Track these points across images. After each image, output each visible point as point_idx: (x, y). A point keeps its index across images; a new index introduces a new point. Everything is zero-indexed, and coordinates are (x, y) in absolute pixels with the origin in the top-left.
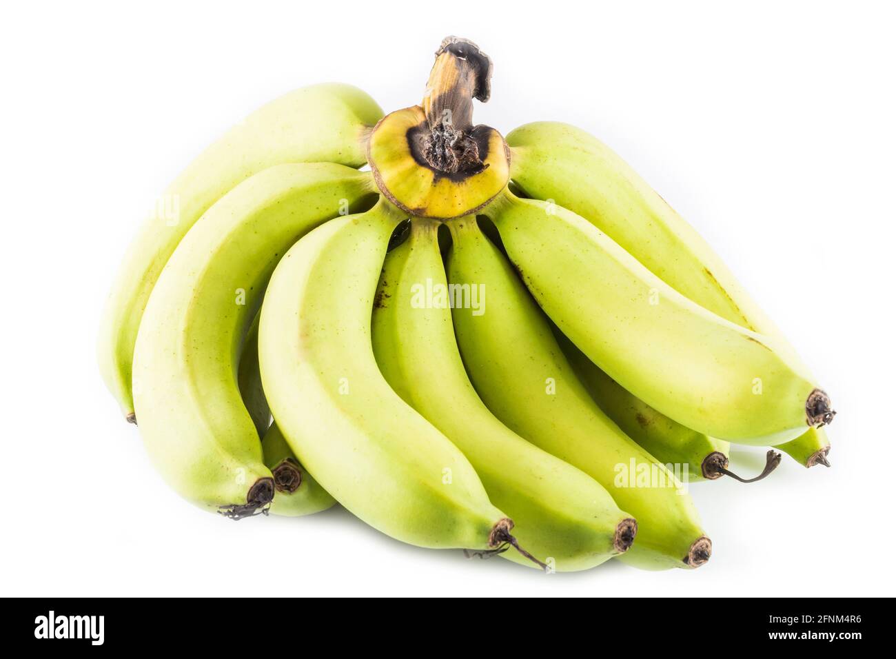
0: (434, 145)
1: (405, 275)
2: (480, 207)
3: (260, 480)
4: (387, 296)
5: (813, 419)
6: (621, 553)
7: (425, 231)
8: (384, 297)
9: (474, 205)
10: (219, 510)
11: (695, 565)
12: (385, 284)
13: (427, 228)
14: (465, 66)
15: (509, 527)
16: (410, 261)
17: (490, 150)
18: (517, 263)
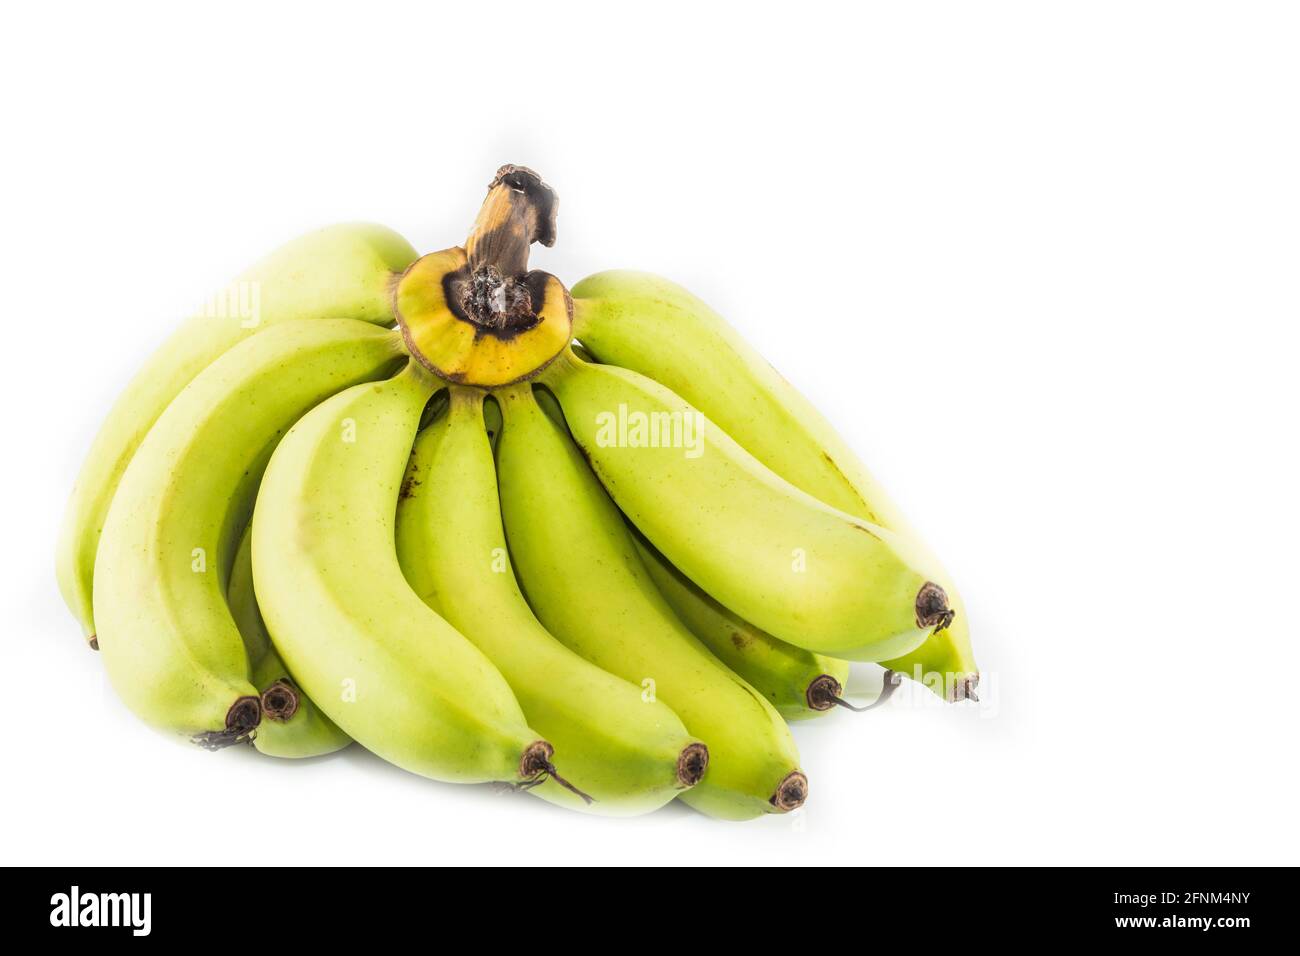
0: (475, 294)
1: (439, 456)
2: (535, 373)
3: (241, 699)
4: (416, 483)
5: (925, 620)
6: (688, 788)
7: (467, 403)
8: (413, 484)
9: (526, 369)
10: (191, 738)
11: (786, 808)
12: (416, 469)
13: (469, 399)
14: (523, 201)
15: (547, 753)
16: (446, 440)
17: (547, 301)
18: (583, 444)
